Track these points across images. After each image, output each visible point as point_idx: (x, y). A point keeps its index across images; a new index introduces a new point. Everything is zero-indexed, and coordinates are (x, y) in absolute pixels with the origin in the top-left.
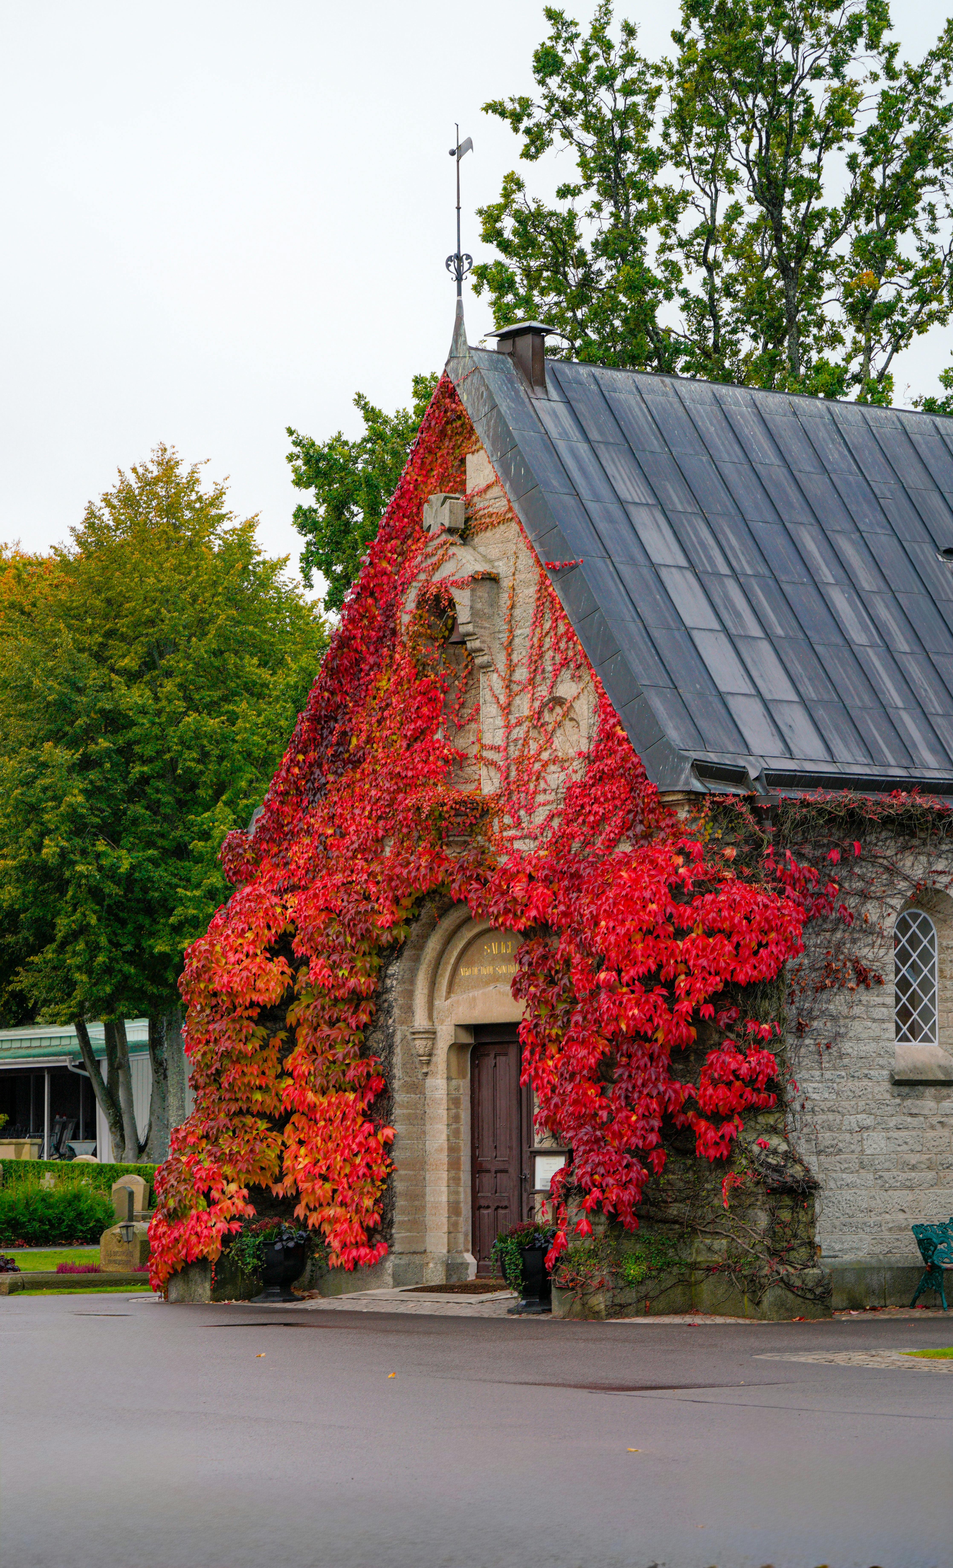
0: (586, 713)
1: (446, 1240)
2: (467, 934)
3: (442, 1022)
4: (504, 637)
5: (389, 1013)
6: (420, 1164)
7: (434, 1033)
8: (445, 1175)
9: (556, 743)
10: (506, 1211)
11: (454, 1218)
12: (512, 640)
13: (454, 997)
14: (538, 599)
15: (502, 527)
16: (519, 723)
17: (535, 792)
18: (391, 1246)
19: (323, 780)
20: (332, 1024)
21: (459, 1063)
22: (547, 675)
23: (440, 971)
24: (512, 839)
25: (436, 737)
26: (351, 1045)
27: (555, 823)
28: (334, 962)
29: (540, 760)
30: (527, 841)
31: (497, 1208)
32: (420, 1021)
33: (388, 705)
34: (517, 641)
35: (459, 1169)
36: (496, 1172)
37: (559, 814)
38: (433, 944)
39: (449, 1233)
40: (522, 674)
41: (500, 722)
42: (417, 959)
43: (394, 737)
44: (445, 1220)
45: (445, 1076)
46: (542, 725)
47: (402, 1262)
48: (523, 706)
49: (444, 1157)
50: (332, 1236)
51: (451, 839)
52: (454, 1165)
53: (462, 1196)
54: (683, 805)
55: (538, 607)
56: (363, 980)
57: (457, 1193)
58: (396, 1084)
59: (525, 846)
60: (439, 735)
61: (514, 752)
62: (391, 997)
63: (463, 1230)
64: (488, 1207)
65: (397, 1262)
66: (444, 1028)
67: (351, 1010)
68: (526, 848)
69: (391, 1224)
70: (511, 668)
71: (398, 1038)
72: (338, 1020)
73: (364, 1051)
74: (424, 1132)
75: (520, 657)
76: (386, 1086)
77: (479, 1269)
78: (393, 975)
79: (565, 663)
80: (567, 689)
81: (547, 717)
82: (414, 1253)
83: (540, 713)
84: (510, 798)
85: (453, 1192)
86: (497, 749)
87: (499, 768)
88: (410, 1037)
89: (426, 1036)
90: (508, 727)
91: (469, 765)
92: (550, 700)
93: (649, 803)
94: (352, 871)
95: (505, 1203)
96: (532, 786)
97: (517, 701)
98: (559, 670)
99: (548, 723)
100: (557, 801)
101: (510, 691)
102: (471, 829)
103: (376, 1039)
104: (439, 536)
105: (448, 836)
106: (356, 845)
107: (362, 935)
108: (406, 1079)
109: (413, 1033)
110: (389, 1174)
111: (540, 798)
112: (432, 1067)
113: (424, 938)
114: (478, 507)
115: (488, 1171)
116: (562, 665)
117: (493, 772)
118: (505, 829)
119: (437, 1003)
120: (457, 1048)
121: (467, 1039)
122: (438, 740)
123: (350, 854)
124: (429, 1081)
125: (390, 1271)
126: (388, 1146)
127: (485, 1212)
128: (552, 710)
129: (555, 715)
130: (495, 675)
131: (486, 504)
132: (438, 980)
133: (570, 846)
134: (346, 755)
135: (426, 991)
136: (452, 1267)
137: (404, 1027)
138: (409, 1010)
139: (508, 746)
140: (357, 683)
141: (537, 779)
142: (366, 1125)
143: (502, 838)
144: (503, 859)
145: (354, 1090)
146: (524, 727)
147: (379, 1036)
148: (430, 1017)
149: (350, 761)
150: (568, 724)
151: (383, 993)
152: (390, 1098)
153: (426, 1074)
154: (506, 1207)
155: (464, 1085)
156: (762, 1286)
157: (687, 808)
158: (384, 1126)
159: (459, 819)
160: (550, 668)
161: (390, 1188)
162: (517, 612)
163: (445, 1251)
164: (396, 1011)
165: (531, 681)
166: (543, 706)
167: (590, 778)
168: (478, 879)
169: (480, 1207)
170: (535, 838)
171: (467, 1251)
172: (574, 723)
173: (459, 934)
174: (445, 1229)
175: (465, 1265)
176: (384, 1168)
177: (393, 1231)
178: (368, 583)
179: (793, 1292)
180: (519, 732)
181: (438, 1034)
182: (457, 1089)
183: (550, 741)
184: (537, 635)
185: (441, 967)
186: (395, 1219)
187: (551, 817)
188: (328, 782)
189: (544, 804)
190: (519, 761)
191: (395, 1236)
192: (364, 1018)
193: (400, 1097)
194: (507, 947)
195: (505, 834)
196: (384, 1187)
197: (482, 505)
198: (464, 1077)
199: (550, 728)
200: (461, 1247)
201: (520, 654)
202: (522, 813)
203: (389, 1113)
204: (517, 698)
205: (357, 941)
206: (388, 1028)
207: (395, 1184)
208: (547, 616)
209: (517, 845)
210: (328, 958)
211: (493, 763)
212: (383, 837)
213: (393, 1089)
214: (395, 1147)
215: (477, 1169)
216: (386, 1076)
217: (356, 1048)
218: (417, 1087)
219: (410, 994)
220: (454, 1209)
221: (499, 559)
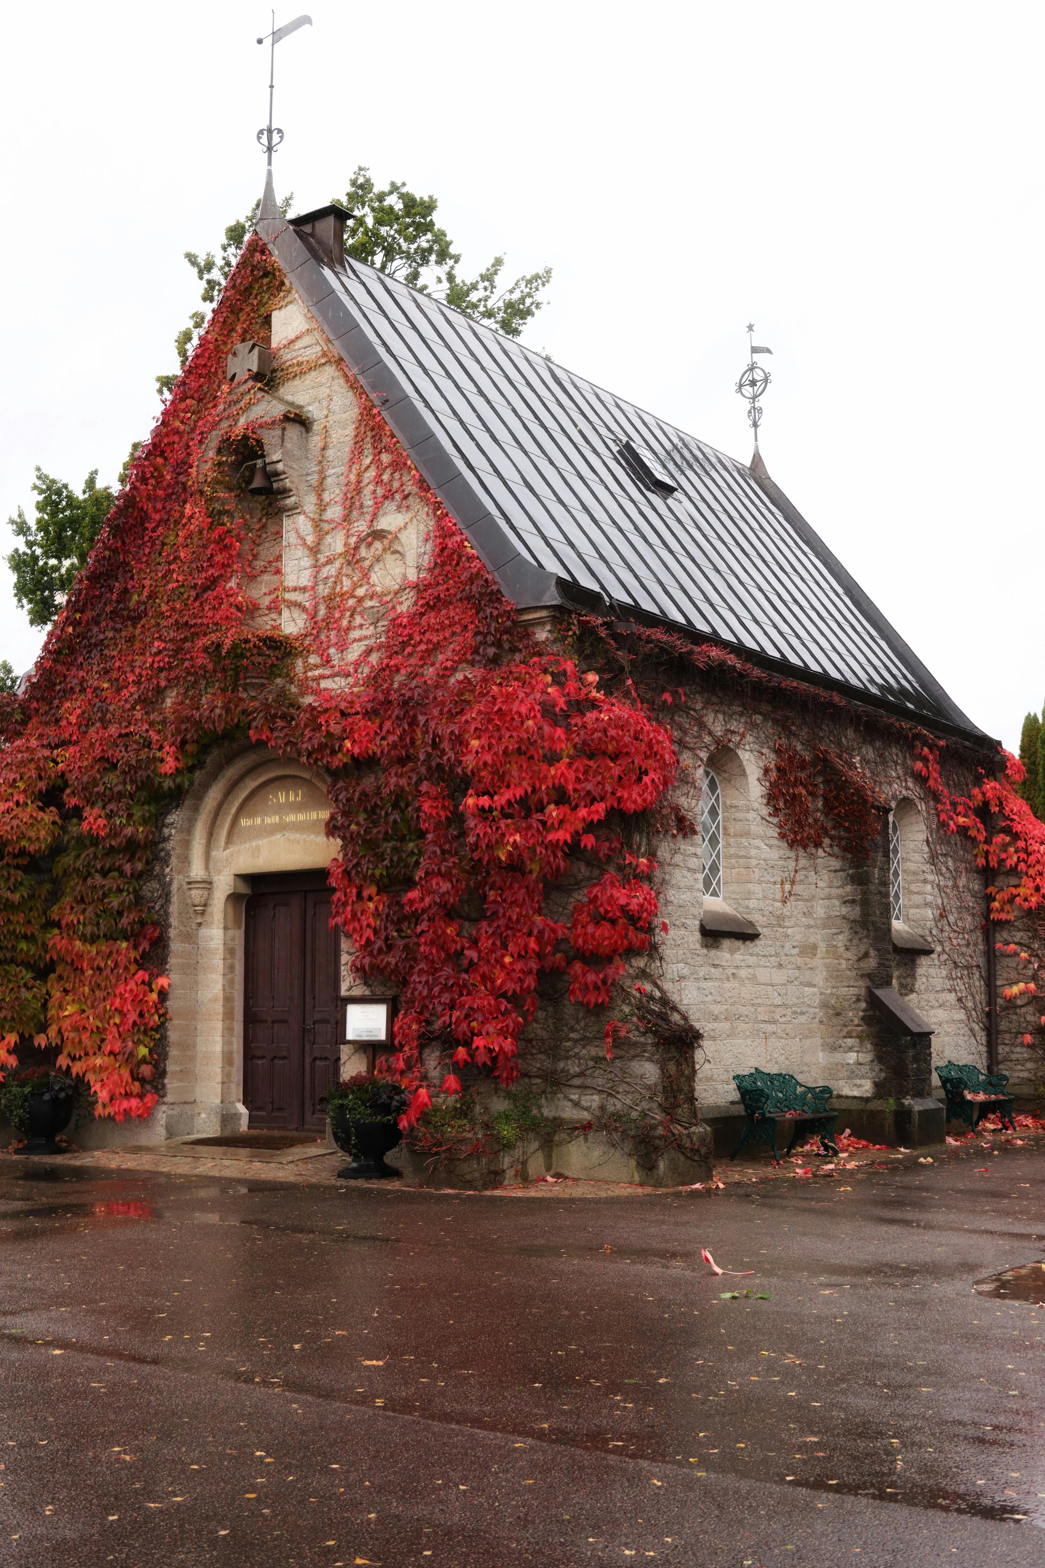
0: (414, 542)
1: (219, 1090)
2: (251, 784)
3: (219, 872)
4: (314, 479)
5: (166, 862)
6: (192, 1014)
7: (211, 883)
8: (219, 1025)
9: (374, 578)
10: (286, 1061)
11: (227, 1068)
12: (324, 478)
13: (232, 849)
14: (356, 436)
15: (313, 373)
16: (330, 562)
17: (349, 629)
18: (164, 1096)
19: (102, 636)
20: (104, 873)
21: (235, 914)
22: (365, 510)
23: (218, 822)
24: (317, 679)
25: (229, 585)
26: (125, 894)
27: (374, 658)
28: (112, 811)
29: (355, 597)
30: (336, 679)
31: (275, 1057)
32: (197, 870)
33: (175, 559)
34: (329, 481)
35: (232, 1019)
36: (273, 1022)
37: (379, 647)
38: (214, 795)
39: (223, 1083)
40: (335, 512)
41: (307, 562)
42: (196, 809)
43: (182, 590)
44: (218, 1070)
45: (222, 926)
46: (357, 562)
47: (175, 1112)
48: (336, 543)
49: (219, 1007)
50: (99, 1085)
51: (248, 681)
52: (228, 1015)
53: (235, 1046)
54: (543, 624)
55: (355, 443)
56: (141, 829)
57: (230, 1043)
58: (172, 933)
59: (335, 685)
60: (232, 584)
61: (323, 590)
62: (169, 846)
63: (236, 1080)
64: (263, 1057)
65: (170, 1112)
66: (222, 878)
67: (127, 858)
68: (335, 687)
69: (163, 1074)
70: (322, 507)
71: (174, 887)
72: (110, 870)
73: (138, 899)
74: (196, 982)
75: (333, 496)
76: (161, 933)
77: (251, 1119)
78: (172, 824)
79: (389, 496)
80: (390, 520)
81: (363, 552)
82: (185, 1103)
83: (357, 548)
84: (317, 637)
85: (227, 1043)
86: (304, 589)
87: (304, 609)
88: (186, 887)
89: (203, 885)
90: (317, 567)
91: (260, 616)
92: (368, 535)
93: (503, 623)
94: (130, 723)
95: (285, 1053)
96: (345, 623)
97: (329, 539)
98: (382, 503)
99: (364, 559)
100: (377, 636)
101: (320, 530)
102: (272, 672)
103: (150, 888)
104: (246, 381)
105: (245, 678)
106: (136, 696)
107: (142, 782)
108: (181, 928)
109: (189, 883)
110: (163, 1023)
111: (355, 634)
112: (207, 917)
113: (205, 787)
114: (285, 358)
115: (263, 1021)
116: (385, 497)
117: (296, 613)
118: (311, 670)
119: (214, 853)
120: (234, 898)
121: (244, 889)
122: (231, 588)
123: (128, 706)
124: (203, 932)
125: (163, 1122)
126: (163, 995)
127: (259, 1062)
128: (370, 545)
129: (372, 550)
130: (302, 518)
131: (294, 354)
132: (216, 830)
133: (392, 679)
134: (125, 613)
135: (204, 841)
136: (228, 1118)
137: (181, 877)
138: (186, 860)
139: (316, 584)
140: (140, 542)
141: (352, 616)
142: (141, 973)
143: (307, 678)
144: (308, 700)
145: (126, 938)
146: (337, 564)
147: (154, 885)
148: (207, 867)
149: (130, 618)
150: (389, 558)
151: (159, 842)
152: (166, 947)
153: (200, 924)
154: (284, 1058)
155: (239, 935)
156: (656, 1149)
157: (548, 627)
158: (159, 975)
159: (260, 659)
160: (370, 503)
161: (164, 1037)
162: (330, 453)
163: (218, 1101)
164: (174, 861)
165: (347, 518)
166: (361, 540)
167: (422, 606)
168: (284, 717)
169: (253, 1057)
170: (347, 675)
171: (239, 1101)
172: (398, 555)
173: (242, 785)
174: (219, 1079)
175: (237, 1116)
176: (156, 1017)
177: (166, 1081)
178: (160, 442)
179: (684, 1154)
180: (330, 571)
181: (215, 885)
182: (233, 939)
183: (366, 575)
184: (354, 471)
185: (219, 818)
186: (168, 1069)
187: (369, 651)
188: (106, 638)
189: (360, 640)
190: (330, 598)
191: (168, 1086)
192: (140, 866)
193: (175, 946)
194: (296, 795)
195: (310, 674)
196: (158, 1036)
197: (289, 357)
198: (239, 928)
199: (367, 564)
200: (234, 1098)
201: (334, 492)
202: (332, 651)
203: (164, 961)
204: (328, 537)
205: (138, 789)
206: (165, 877)
207: (168, 1033)
208: (366, 452)
209: (324, 684)
210: (104, 808)
211: (298, 605)
212: (166, 687)
213: (169, 938)
214: (171, 996)
215: (251, 1019)
216: (162, 924)
217: (131, 896)
218: (190, 937)
219: (187, 844)
220: (228, 1059)
221: (309, 404)
